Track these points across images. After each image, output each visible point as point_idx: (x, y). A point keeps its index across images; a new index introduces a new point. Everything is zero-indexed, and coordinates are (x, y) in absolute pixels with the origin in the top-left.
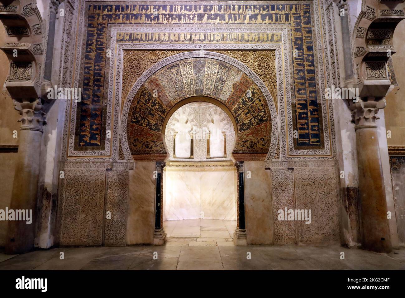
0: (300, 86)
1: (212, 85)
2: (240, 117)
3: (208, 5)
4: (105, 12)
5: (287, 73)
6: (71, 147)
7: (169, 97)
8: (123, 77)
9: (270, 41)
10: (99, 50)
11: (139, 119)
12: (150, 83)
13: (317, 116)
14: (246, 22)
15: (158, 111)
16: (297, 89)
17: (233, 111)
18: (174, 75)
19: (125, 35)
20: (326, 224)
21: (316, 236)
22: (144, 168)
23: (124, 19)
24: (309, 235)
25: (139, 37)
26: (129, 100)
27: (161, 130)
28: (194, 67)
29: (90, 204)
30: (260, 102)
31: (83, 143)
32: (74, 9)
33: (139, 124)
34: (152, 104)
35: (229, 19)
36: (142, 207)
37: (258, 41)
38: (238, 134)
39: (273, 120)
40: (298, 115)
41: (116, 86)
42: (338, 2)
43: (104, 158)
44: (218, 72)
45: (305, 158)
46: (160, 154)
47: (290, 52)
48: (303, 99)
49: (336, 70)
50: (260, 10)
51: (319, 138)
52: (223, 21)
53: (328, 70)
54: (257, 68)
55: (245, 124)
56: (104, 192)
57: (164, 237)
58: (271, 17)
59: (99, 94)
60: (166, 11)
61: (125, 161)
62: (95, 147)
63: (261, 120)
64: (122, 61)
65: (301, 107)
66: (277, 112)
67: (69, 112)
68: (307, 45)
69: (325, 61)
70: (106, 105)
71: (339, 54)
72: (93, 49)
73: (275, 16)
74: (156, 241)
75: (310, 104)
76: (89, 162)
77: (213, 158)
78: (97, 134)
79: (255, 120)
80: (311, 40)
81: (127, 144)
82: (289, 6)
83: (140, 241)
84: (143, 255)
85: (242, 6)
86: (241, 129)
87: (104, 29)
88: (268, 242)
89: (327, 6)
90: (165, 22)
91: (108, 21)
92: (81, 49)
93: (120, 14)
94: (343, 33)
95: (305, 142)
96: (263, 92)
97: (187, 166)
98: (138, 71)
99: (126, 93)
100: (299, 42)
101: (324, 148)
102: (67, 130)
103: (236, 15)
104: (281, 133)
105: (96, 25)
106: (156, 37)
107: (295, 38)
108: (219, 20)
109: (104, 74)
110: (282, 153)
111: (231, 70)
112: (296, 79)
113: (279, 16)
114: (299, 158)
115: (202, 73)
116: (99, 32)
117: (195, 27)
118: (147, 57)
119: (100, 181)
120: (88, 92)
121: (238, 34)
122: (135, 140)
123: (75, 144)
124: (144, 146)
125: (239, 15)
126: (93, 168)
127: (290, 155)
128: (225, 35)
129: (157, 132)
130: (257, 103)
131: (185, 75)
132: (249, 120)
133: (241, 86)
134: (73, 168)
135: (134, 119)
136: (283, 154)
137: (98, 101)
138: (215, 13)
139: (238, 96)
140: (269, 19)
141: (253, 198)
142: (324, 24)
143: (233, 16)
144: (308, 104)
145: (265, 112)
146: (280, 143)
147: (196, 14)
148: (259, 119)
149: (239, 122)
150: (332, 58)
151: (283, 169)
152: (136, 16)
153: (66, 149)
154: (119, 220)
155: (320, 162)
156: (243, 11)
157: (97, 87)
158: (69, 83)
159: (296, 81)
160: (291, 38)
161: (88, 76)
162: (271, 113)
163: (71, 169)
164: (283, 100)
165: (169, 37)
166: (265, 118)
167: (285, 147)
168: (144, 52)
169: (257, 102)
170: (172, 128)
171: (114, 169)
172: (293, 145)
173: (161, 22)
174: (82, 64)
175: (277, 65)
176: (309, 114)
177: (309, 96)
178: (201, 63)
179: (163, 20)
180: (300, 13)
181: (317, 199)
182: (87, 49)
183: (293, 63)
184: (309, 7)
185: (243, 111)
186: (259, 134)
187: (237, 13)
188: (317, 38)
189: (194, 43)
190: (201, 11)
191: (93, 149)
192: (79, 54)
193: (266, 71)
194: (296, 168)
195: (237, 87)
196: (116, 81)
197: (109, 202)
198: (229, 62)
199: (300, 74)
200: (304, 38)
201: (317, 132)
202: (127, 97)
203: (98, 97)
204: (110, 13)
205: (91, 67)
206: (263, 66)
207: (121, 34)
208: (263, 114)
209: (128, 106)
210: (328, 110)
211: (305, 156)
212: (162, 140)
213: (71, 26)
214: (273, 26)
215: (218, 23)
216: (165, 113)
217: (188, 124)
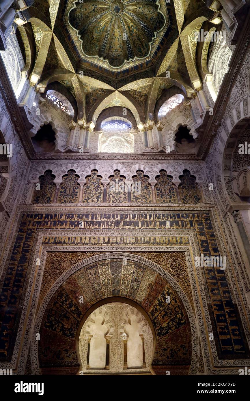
0: (213, 286)
1: (128, 285)
2: (157, 320)
3: (124, 214)
4: (36, 220)
5: (199, 273)
7: (86, 298)
8: (43, 278)
9: (179, 243)
10: (25, 252)
11: (54, 323)
12: (69, 284)
13: (235, 318)
14: (156, 227)
15: (73, 313)
16: (210, 289)
17: (150, 313)
18: (92, 275)
19: (51, 239)
23: (52, 225)
25: (63, 240)
26: (46, 302)
27: (75, 336)
28: (111, 268)
30: (176, 303)
32: (10, 217)
33: (52, 329)
34: (68, 306)
35: (142, 225)
37: (168, 244)
38: (157, 340)
39: (192, 323)
40: (216, 318)
41: (35, 287)
42: (232, 212)
44: (134, 273)
45: (232, 370)
46: (71, 366)
47: (198, 253)
48: (218, 299)
49: (244, 270)
50: (168, 218)
51: (242, 344)
52: (137, 227)
53: (236, 270)
54: (170, 268)
55: (163, 328)
58: (177, 224)
59: (16, 295)
60: (88, 219)
62: (1, 358)
63: (179, 324)
64: (45, 261)
65: (217, 308)
66: (194, 313)
68: (213, 247)
69: (231, 261)
70: (21, 307)
71: (243, 256)
72: (20, 251)
73: (181, 223)
75: (226, 305)
77: (131, 368)
78: (7, 341)
79: (173, 324)
80: (215, 243)
81: (37, 354)
82: (192, 215)
85: (152, 215)
86: (159, 334)
87: (33, 233)
89: (224, 215)
90: (87, 228)
91: (38, 227)
92: (8, 251)
93: (49, 221)
94: (242, 237)
95: (228, 349)
96: (178, 292)
98: (58, 272)
99: (44, 294)
100: (205, 244)
103: (148, 222)
104: (201, 339)
105: (26, 230)
106: (77, 240)
107: (201, 241)
109: (26, 274)
110: (207, 364)
111: (146, 271)
112: (208, 279)
113: (184, 222)
114: (226, 370)
115: (119, 273)
116: (27, 236)
117: (112, 231)
118: (68, 258)
120: (6, 293)
121: (151, 238)
124: (55, 357)
125: (150, 222)
127: (215, 367)
129: (71, 338)
130: (173, 304)
131: (102, 275)
132: (166, 323)
133: (156, 286)
135: (48, 323)
136: (208, 366)
137: (14, 303)
138: (130, 220)
139: (153, 297)
140: (176, 225)
142: (224, 229)
143: (145, 222)
144: (224, 305)
145: (182, 314)
146: (202, 351)
147: (114, 221)
148: (176, 322)
149: (157, 325)
150: (237, 259)
152: (62, 223)
156: (153, 219)
157: (16, 287)
159: (208, 280)
160: (197, 241)
161: (10, 276)
162: (188, 315)
164: (199, 301)
165: (90, 240)
166: (183, 321)
167: (208, 357)
168: (65, 253)
170: (87, 330)
172: (216, 354)
173: (84, 228)
174: (7, 264)
175: (188, 266)
176: (227, 316)
177: (224, 297)
178: (118, 264)
179: (85, 226)
180: (202, 220)
182: (14, 250)
184: (208, 216)
185: (160, 313)
186: (179, 339)
187: (149, 220)
188: (220, 241)
189: (111, 245)
190: (118, 219)
192: (5, 255)
193: (179, 271)
195: (153, 287)
196: (36, 281)
198: (144, 263)
199: (210, 274)
200: (209, 241)
201: (240, 338)
202: (44, 299)
203: (15, 298)
204: (40, 220)
205: (14, 268)
206: (175, 267)
207: (47, 237)
208: (180, 316)
209: (43, 308)
210: (245, 311)
211: (232, 368)
212: (75, 349)
213: (4, 231)
214: (181, 230)
215: (133, 229)
216: (81, 316)
217: (105, 325)
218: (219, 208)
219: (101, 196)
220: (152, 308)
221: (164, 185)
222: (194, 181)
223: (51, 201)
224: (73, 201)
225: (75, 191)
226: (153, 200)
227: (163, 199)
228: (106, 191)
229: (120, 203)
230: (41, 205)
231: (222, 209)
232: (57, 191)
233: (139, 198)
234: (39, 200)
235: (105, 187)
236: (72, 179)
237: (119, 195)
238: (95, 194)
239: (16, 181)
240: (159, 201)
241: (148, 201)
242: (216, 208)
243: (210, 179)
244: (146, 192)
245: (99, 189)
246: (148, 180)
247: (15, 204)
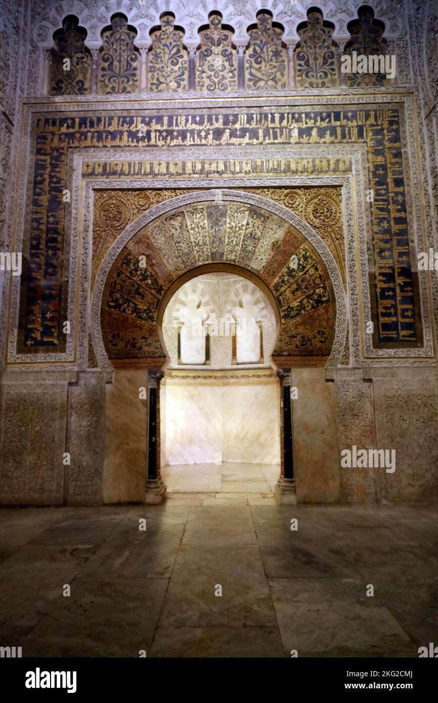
0: (382, 245)
1: (237, 245)
2: (283, 296)
3: (230, 114)
4: (64, 130)
5: (361, 224)
6: (12, 348)
7: (168, 266)
8: (94, 234)
9: (333, 171)
10: (55, 191)
11: (120, 302)
12: (138, 243)
13: (410, 294)
14: (292, 141)
15: (150, 288)
16: (377, 250)
17: (273, 287)
18: (176, 230)
19: (97, 166)
20: (426, 470)
21: (410, 489)
22: (130, 381)
23: (95, 140)
24: (399, 488)
25: (119, 169)
26: (103, 271)
27: (155, 319)
28: (209, 217)
29: (44, 440)
30: (317, 272)
31: (31, 341)
32: (13, 125)
33: (119, 310)
34: (141, 278)
35: (264, 139)
36: (127, 444)
37: (312, 172)
38: (281, 324)
39: (339, 300)
40: (380, 293)
41: (82, 250)
43: (65, 365)
44: (248, 224)
45: (391, 362)
46: (155, 358)
47: (365, 189)
48: (387, 265)
50: (316, 121)
51: (414, 329)
52: (255, 140)
53: (429, 218)
54: (312, 216)
55: (292, 308)
56: (65, 420)
57: (163, 491)
58: (333, 133)
59: (55, 262)
60: (162, 126)
61: (99, 369)
62: (51, 347)
63: (319, 302)
64: (92, 208)
65: (384, 279)
66: (345, 287)
67: (8, 291)
68: (394, 177)
69: (424, 202)
70: (66, 279)
72: (45, 190)
73: (341, 130)
74: (150, 498)
75: (400, 274)
76: (41, 372)
77: (243, 364)
78: (53, 327)
79: (308, 302)
80: (401, 169)
81: (102, 342)
82: (364, 113)
83: (124, 498)
84: (129, 520)
85: (286, 115)
86: (286, 317)
87: (63, 156)
88: (332, 500)
89: (428, 111)
90: (160, 143)
91: (69, 143)
92: (25, 190)
93: (88, 131)
95: (391, 336)
96: (321, 255)
97: (199, 377)
98: (117, 224)
99: (99, 259)
100: (381, 172)
101: (422, 346)
102: (5, 320)
103: (276, 130)
104: (350, 322)
105: (49, 151)
106: (145, 168)
107: (374, 165)
108: (248, 139)
109: (64, 230)
110: (354, 354)
111: (269, 221)
112: (376, 233)
113: (347, 129)
114: (381, 362)
115: (222, 225)
116: (54, 162)
117: (209, 150)
118: (132, 201)
119: (59, 402)
120: (37, 260)
121: (281, 161)
122: (113, 336)
123: (18, 344)
124: (129, 346)
125: (281, 129)
126: (47, 382)
127: (366, 358)
128: (259, 163)
129: (150, 322)
130: (311, 273)
131: (193, 229)
132: (298, 300)
133: (286, 246)
134: (16, 382)
135: (112, 301)
136: (355, 357)
137: (54, 274)
138: (242, 127)
139: (279, 264)
140: (331, 135)
141: (307, 428)
142: (422, 142)
143: (271, 131)
144: (396, 274)
145: (324, 288)
146: (350, 338)
147: (211, 130)
148: (315, 300)
149: (283, 305)
150: (435, 197)
151: (355, 381)
152: (113, 135)
153: (4, 352)
154: (90, 464)
155: (416, 369)
156: (288, 122)
157: (52, 250)
158: (8, 246)
159: (376, 236)
160: (367, 165)
161: (38, 233)
162: (335, 289)
163: (13, 383)
164: (355, 268)
165: (167, 168)
166: (326, 298)
167: (358, 345)
168: (126, 192)
169: (312, 271)
170: (175, 316)
171: (82, 382)
172: (371, 342)
173: (155, 144)
174: (28, 213)
175: (344, 211)
176: (398, 290)
177: (398, 261)
178: (220, 210)
179: (157, 140)
180: (382, 124)
181: (412, 429)
182: (35, 188)
183: (371, 207)
184: (397, 114)
185: (289, 287)
186: (316, 323)
187: (279, 126)
188: (411, 165)
189: (207, 177)
190: (219, 125)
191: (47, 351)
192: (22, 197)
193: (326, 220)
194: (376, 378)
195: (279, 247)
196: (82, 241)
197: (73, 436)
198: (265, 207)
199: (382, 224)
200: (389, 165)
201: (411, 320)
202: (100, 267)
203: (54, 267)
204: (71, 130)
205: (42, 218)
206: (321, 213)
207: (90, 164)
208: (322, 291)
209: (102, 281)
210: (429, 282)
211: (391, 360)
212: (157, 336)
213: (9, 153)
214: (338, 146)
215: (248, 144)
216: (163, 292)
217: (202, 309)
218: (421, 96)
219: (184, 77)
220: (276, 280)
221: (315, 47)
222: (379, 36)
223: (86, 90)
224: (129, 89)
225: (130, 64)
226: (289, 82)
227: (309, 81)
228: (194, 66)
229: (222, 90)
230: (68, 98)
231: (426, 98)
232: (94, 67)
233: (261, 79)
234: (62, 88)
235: (192, 53)
236: (123, 37)
237: (221, 73)
238: (172, 71)
239: (7, 44)
240: (302, 86)
241: (280, 83)
242: (415, 98)
243: (414, 28)
244: (277, 64)
245: (180, 60)
246: (280, 34)
247: (18, 99)
